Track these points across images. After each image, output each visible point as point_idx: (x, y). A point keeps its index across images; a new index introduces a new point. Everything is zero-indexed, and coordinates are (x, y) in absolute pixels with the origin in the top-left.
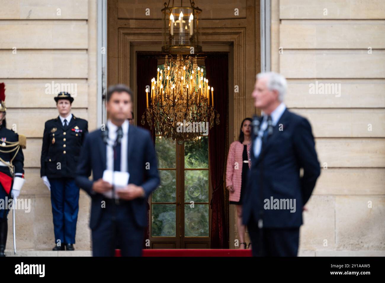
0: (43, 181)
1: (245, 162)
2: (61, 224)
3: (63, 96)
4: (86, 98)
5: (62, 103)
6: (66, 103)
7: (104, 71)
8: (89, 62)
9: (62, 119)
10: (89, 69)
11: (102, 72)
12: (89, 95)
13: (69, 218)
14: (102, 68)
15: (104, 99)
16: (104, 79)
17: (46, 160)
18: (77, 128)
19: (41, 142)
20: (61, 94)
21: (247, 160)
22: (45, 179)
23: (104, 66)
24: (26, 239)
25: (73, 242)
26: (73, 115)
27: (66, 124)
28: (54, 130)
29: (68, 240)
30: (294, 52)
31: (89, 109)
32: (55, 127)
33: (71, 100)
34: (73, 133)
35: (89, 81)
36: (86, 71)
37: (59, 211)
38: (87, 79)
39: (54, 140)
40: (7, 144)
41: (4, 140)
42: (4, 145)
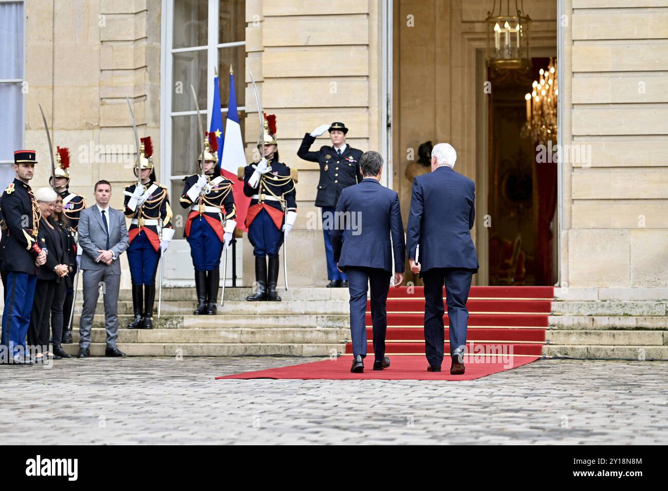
3: (336, 127)
4: (366, 127)
5: (334, 133)
6: (339, 133)
7: (389, 97)
8: (369, 88)
9: (337, 149)
10: (370, 96)
11: (388, 98)
12: (370, 124)
14: (387, 95)
15: (389, 128)
16: (389, 106)
18: (351, 157)
20: (334, 124)
23: (389, 93)
24: (305, 276)
26: (348, 145)
27: (340, 153)
28: (328, 157)
30: (587, 75)
31: (370, 139)
33: (345, 130)
34: (346, 163)
35: (370, 109)
36: (367, 99)
38: (368, 107)
39: (327, 167)
40: (279, 178)
41: (276, 174)
42: (276, 179)
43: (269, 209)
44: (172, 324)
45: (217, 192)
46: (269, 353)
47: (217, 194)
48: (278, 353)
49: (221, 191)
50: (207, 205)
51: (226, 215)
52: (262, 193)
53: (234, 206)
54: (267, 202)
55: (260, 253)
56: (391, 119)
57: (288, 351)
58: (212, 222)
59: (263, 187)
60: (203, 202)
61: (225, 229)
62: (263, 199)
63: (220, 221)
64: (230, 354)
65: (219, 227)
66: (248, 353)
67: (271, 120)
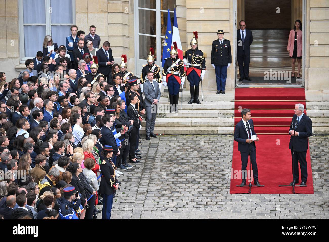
0: (212, 65)
1: (296, 40)
2: (220, 83)
3: (221, 32)
5: (220, 35)
6: (222, 35)
8: (230, 13)
9: (220, 41)
12: (230, 27)
13: (223, 80)
15: (236, 24)
16: (236, 16)
17: (213, 58)
18: (226, 45)
19: (211, 47)
20: (219, 31)
21: (296, 39)
22: (213, 65)
25: (225, 89)
26: (224, 39)
27: (221, 43)
28: (217, 46)
29: (223, 89)
30: (316, 9)
31: (230, 33)
32: (217, 44)
34: (224, 47)
36: (229, 17)
37: (219, 78)
38: (229, 20)
39: (217, 50)
40: (199, 57)
41: (198, 55)
42: (198, 58)
43: (196, 69)
44: (162, 116)
45: (178, 66)
46: (205, 133)
47: (178, 67)
48: (208, 133)
49: (179, 66)
50: (174, 71)
51: (182, 75)
52: (193, 63)
53: (184, 71)
54: (195, 67)
55: (192, 85)
56: (236, 21)
57: (212, 132)
58: (176, 78)
59: (193, 61)
60: (173, 70)
61: (181, 80)
62: (193, 66)
63: (179, 76)
64: (190, 134)
65: (179, 79)
66: (197, 133)
67: (196, 34)
